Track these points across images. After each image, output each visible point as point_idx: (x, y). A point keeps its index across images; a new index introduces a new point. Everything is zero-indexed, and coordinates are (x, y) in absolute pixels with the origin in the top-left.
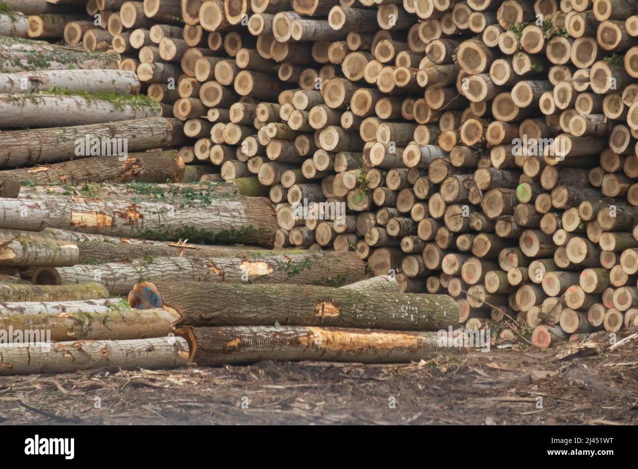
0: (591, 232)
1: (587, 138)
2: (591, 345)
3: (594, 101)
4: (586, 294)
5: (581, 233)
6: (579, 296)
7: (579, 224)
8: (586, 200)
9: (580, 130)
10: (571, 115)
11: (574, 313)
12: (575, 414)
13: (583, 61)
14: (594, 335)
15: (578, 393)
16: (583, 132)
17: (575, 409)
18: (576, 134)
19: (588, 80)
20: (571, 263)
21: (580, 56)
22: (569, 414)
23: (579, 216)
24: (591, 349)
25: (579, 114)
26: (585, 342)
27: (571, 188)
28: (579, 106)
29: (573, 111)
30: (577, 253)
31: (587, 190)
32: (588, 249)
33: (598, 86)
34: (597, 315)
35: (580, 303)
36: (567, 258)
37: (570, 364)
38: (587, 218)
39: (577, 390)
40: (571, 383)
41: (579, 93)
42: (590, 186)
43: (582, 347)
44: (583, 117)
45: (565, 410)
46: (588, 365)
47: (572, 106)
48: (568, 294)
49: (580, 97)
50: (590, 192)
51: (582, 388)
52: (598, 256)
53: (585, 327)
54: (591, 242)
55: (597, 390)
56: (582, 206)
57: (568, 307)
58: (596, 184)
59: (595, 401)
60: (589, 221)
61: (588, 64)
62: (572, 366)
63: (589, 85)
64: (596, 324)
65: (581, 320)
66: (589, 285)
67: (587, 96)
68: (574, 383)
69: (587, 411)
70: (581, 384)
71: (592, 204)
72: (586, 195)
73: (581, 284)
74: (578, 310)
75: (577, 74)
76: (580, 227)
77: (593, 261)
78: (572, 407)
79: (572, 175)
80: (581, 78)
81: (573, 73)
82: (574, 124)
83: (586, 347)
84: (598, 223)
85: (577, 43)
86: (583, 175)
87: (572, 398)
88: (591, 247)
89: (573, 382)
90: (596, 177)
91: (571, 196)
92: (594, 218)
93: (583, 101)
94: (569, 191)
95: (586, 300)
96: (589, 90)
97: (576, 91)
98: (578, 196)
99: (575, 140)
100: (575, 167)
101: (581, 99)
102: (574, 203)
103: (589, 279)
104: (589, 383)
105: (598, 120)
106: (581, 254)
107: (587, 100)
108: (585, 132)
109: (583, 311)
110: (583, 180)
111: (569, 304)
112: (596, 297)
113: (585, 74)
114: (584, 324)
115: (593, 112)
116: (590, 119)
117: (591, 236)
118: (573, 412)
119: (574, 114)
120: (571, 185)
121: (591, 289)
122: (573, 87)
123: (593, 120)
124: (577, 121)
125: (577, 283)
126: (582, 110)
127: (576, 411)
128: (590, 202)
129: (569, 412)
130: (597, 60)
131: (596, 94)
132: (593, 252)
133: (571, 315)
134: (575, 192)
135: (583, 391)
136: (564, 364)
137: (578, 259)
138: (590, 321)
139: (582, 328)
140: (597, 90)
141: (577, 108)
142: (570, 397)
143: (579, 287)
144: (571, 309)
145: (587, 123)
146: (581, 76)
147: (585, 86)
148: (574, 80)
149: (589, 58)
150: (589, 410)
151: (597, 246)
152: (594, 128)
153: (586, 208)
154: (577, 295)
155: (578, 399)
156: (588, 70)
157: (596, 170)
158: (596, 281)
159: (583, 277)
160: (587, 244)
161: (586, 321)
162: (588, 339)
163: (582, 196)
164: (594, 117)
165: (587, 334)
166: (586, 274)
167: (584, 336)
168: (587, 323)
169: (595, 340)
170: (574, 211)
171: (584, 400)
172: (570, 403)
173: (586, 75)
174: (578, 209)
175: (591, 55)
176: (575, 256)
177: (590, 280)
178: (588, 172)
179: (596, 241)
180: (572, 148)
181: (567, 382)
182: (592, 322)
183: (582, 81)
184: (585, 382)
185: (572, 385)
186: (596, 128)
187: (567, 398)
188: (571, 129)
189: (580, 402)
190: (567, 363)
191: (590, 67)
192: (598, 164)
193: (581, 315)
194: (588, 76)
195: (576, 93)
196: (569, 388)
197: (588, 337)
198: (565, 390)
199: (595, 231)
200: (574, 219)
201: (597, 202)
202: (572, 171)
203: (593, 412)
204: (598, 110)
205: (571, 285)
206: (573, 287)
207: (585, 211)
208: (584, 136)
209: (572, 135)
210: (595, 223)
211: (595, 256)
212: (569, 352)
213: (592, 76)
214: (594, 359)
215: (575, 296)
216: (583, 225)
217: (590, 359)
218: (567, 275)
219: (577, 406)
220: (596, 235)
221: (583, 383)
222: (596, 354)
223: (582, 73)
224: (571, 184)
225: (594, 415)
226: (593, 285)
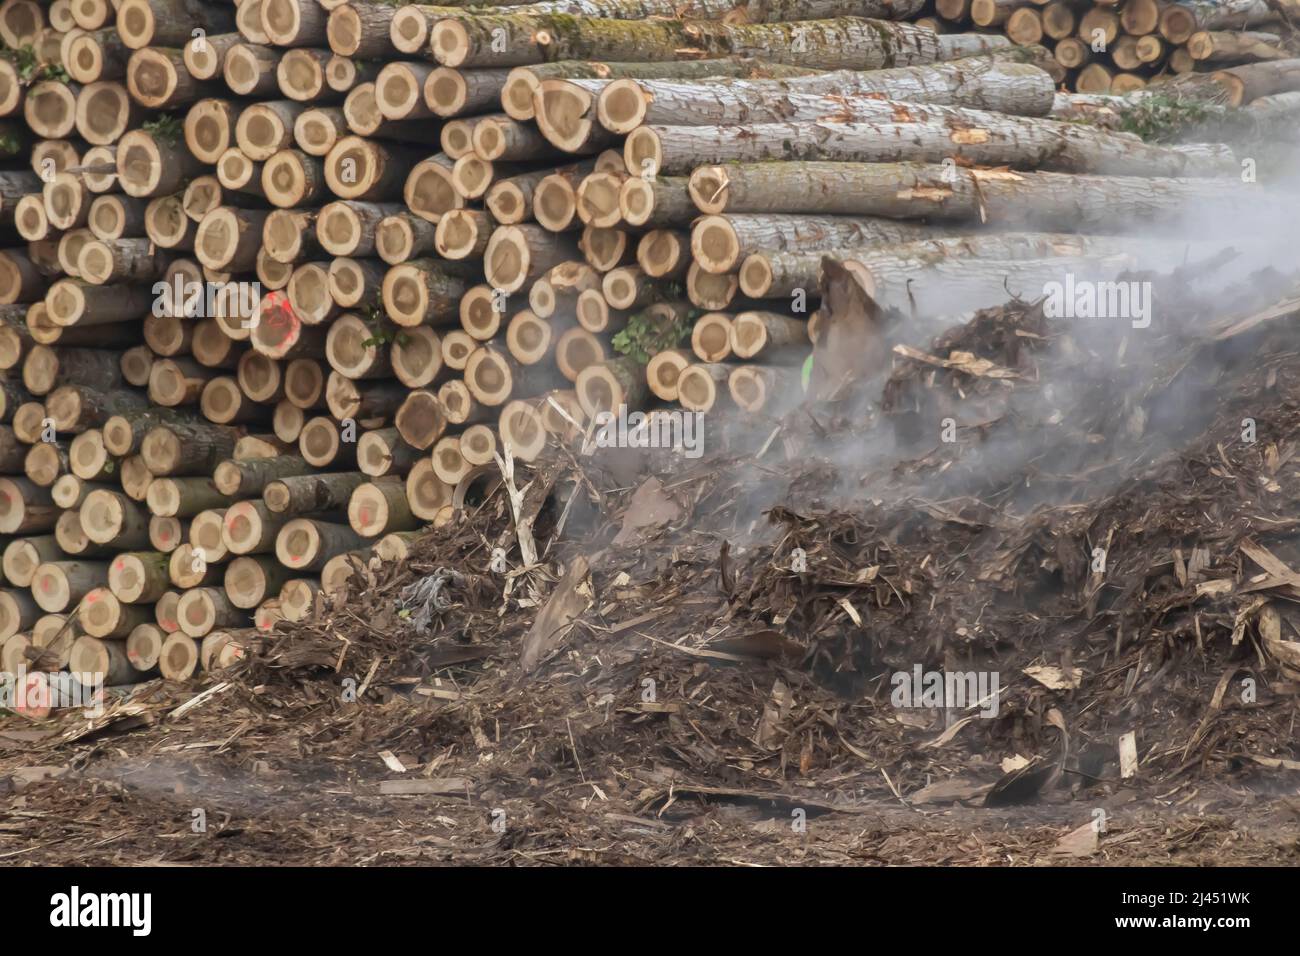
0: (130, 479)
1: (116, 286)
2: (134, 709)
3: (126, 213)
4: (123, 605)
5: (109, 480)
6: (108, 610)
7: (106, 463)
8: (119, 413)
9: (101, 269)
10: (82, 241)
11: (99, 645)
12: (102, 852)
13: (102, 130)
14: (139, 688)
15: (109, 808)
16: (106, 275)
17: (103, 842)
18: (92, 279)
19: (113, 169)
20: (91, 543)
21: (95, 120)
22: (92, 853)
23: (105, 447)
24: (135, 718)
25: (98, 239)
26: (121, 704)
27: (87, 390)
28: (98, 221)
29: (84, 233)
30: (102, 522)
31: (119, 393)
32: (125, 513)
33: (135, 182)
34: (145, 648)
35: (110, 625)
36: (83, 533)
37: (92, 749)
38: (121, 450)
39: (108, 803)
40: (95, 788)
41: (96, 195)
42: (125, 384)
43: (115, 714)
44: (105, 244)
45: (83, 845)
46: (129, 751)
47: (82, 223)
48: (85, 606)
49: (98, 203)
50: (126, 398)
51: (118, 799)
52: (145, 527)
53: (123, 673)
54: (131, 499)
55: (147, 800)
56: (110, 426)
57: (86, 634)
58: (138, 381)
59: (145, 823)
60: (125, 457)
61: (112, 137)
62: (98, 755)
63: (117, 180)
64: (144, 665)
65: (114, 659)
66: (128, 587)
67: (112, 201)
68: (102, 789)
69: (129, 845)
70: (115, 790)
71: (130, 422)
72: (117, 404)
73: (112, 586)
74: (108, 639)
75: (90, 157)
76: (106, 469)
77: (136, 537)
78: (98, 837)
79: (89, 364)
80: (99, 165)
81: (81, 154)
82: (88, 259)
83: (124, 715)
84: (144, 460)
85: (87, 94)
86: (110, 363)
87: (97, 819)
88: (130, 507)
89: (100, 787)
90: (137, 366)
91: (87, 407)
92: (136, 450)
93: (105, 211)
94: (81, 395)
95: (124, 618)
96: (116, 190)
97: (90, 192)
98: (102, 405)
99: (91, 291)
100: (93, 346)
101: (101, 208)
102: (92, 420)
103: (128, 575)
104: (132, 787)
105: (136, 250)
106: (109, 523)
107: (113, 210)
108: (112, 275)
109: (117, 640)
110: (110, 374)
111: (88, 627)
112: (144, 610)
113: (106, 156)
114: (119, 666)
115: (126, 235)
116: (119, 249)
117: (130, 488)
118: (99, 848)
119: (88, 238)
120: (87, 385)
121: (133, 595)
122: (82, 183)
123: (126, 251)
124: (94, 253)
125: (104, 584)
126: (104, 230)
127: (106, 847)
128: (126, 417)
129: (91, 849)
130: (129, 129)
131: (130, 198)
132: (135, 520)
133: (94, 650)
134: (94, 398)
135: (119, 805)
136: (81, 750)
137: (105, 535)
138: (132, 659)
139: (115, 674)
140: (131, 189)
141: (94, 226)
142: (93, 817)
143: (107, 591)
144: (92, 637)
145: (114, 257)
146: (98, 160)
147: (107, 182)
148: (85, 170)
149: (114, 125)
150: (133, 842)
151: (142, 507)
152: (128, 266)
153: (117, 431)
154: (105, 608)
155: (110, 820)
156: (113, 148)
157: (137, 353)
158: (142, 578)
159: (115, 571)
160: (122, 503)
161: (124, 660)
162: (129, 697)
163: (110, 405)
164: (128, 245)
165: (125, 687)
166: (121, 565)
167: (120, 691)
168: (124, 664)
169: (143, 698)
170: (93, 436)
171: (122, 822)
172: (94, 830)
173: (108, 158)
174: (102, 432)
175: (115, 117)
176: (99, 529)
177: (129, 578)
178: (120, 357)
179: (140, 498)
180: (86, 308)
181: (87, 788)
182: (136, 663)
183: (100, 170)
184: (123, 786)
185: (98, 792)
186: (134, 266)
187: (86, 819)
188: (82, 269)
189: (113, 826)
190: (85, 747)
191: (116, 143)
192: (140, 341)
193: (113, 649)
194: (113, 161)
195: (90, 197)
196: (91, 800)
197: (128, 694)
198: (84, 803)
199: (139, 475)
200: (93, 454)
201: (141, 416)
202: (86, 354)
203: (139, 845)
204: (135, 230)
205: (91, 589)
206: (96, 593)
207: (117, 436)
208: (109, 283)
209: (85, 282)
210: (138, 461)
211: (139, 528)
212: (90, 726)
213: (120, 161)
214: (140, 739)
215: (99, 610)
216: (112, 465)
217: (131, 738)
218: (83, 567)
219: (107, 836)
220: (140, 484)
221: (119, 788)
222: (145, 727)
223: (100, 154)
224: (85, 382)
225: (142, 852)
226: (136, 586)
